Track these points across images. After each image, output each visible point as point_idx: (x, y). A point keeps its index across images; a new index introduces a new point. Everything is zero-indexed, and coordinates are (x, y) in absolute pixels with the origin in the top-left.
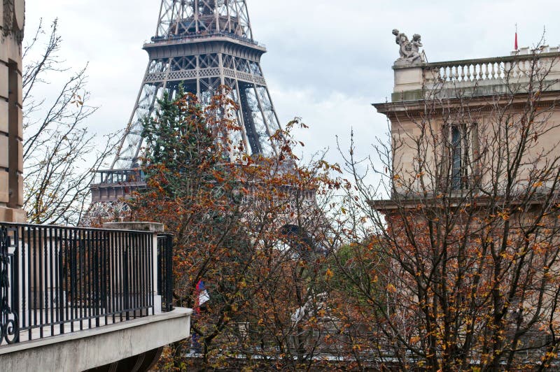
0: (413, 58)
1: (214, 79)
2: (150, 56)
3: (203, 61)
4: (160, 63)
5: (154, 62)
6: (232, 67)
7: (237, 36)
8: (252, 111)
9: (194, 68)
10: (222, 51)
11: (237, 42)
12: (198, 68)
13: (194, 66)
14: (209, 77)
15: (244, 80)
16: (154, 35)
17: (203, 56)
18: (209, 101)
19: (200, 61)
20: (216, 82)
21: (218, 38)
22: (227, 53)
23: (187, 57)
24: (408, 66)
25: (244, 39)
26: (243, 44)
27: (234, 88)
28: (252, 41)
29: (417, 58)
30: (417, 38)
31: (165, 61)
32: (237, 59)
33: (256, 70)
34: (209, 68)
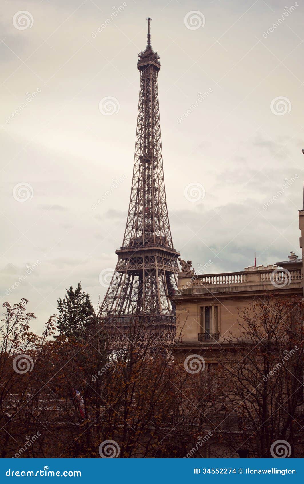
0: (187, 273)
1: (152, 270)
2: (119, 257)
3: (147, 260)
4: (124, 261)
5: (121, 260)
6: (162, 263)
7: (165, 247)
8: (173, 287)
9: (142, 264)
10: (157, 255)
11: (165, 250)
12: (144, 264)
13: (142, 262)
14: (150, 268)
15: (168, 270)
16: (121, 246)
17: (147, 257)
18: (149, 281)
19: (145, 260)
20: (153, 271)
21: (155, 248)
22: (159, 256)
23: (139, 257)
24: (184, 277)
25: (169, 249)
26: (168, 251)
27: (163, 274)
28: (173, 249)
29: (189, 272)
30: (189, 262)
31: (127, 260)
32: (165, 259)
33: (175, 265)
34: (150, 264)
